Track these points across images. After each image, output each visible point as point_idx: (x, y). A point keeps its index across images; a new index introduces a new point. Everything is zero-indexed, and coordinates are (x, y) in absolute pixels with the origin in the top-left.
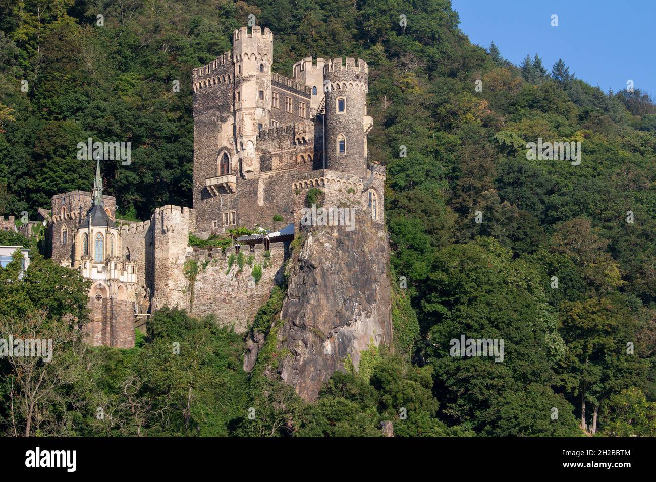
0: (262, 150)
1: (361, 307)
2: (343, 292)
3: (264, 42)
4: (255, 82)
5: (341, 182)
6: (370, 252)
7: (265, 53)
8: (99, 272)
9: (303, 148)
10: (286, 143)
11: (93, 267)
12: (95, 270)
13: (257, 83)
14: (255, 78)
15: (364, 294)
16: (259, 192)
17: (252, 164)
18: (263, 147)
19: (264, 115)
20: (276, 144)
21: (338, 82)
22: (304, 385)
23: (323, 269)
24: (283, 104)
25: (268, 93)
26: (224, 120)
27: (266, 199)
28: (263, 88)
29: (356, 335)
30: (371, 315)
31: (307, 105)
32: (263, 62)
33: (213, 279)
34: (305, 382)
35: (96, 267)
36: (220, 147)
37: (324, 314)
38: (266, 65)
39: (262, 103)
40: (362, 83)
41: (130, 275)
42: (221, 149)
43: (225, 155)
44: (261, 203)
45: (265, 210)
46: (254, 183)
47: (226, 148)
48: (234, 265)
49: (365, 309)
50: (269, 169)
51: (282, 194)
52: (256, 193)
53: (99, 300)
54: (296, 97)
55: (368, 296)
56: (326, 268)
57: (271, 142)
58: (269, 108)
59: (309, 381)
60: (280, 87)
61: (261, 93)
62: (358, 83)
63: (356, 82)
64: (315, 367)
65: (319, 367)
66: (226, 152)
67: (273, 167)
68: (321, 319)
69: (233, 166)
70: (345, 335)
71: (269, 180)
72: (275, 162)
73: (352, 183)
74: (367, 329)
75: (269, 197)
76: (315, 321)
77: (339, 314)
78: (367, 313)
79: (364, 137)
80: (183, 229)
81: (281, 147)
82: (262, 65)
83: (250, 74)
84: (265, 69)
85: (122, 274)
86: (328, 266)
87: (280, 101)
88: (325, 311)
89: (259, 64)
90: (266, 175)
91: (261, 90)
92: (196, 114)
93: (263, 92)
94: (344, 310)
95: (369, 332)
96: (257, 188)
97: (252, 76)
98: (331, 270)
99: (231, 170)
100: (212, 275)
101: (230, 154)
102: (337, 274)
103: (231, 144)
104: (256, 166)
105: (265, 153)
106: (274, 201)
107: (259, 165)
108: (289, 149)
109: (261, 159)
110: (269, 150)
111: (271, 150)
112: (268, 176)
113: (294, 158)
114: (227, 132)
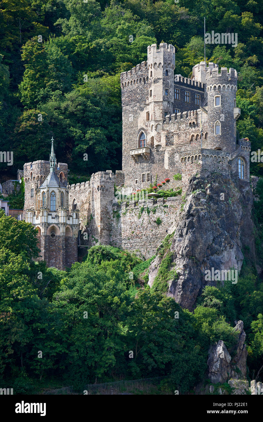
0: (167, 131)
1: (226, 242)
2: (213, 232)
3: (168, 55)
4: (162, 83)
5: (213, 156)
6: (233, 204)
7: (169, 62)
8: (53, 218)
9: (193, 129)
10: (183, 126)
11: (49, 215)
12: (50, 217)
13: (163, 83)
14: (162, 81)
15: (228, 232)
16: (165, 160)
17: (160, 140)
18: (168, 129)
19: (168, 106)
20: (176, 126)
21: (215, 85)
22: (185, 296)
23: (199, 217)
24: (183, 97)
25: (171, 90)
26: (142, 109)
27: (170, 164)
28: (168, 87)
29: (223, 261)
30: (233, 247)
31: (201, 96)
32: (168, 69)
33: (130, 222)
34: (185, 294)
35: (51, 215)
36: (139, 128)
37: (199, 247)
38: (170, 71)
39: (167, 97)
40: (232, 85)
41: (74, 220)
42: (140, 130)
43: (142, 133)
44: (166, 166)
45: (169, 172)
46: (162, 154)
47: (143, 129)
48: (144, 212)
49: (229, 243)
50: (172, 144)
52: (163, 160)
53: (53, 237)
54: (193, 91)
55: (232, 234)
56: (201, 216)
57: (173, 125)
58: (173, 101)
59: (188, 293)
60: (181, 85)
61: (167, 91)
62: (230, 85)
63: (228, 85)
64: (193, 283)
65: (196, 284)
66: (143, 131)
67: (174, 143)
68: (197, 251)
69: (148, 142)
70: (214, 261)
71: (172, 151)
72: (175, 139)
73: (221, 157)
74: (230, 257)
76: (193, 252)
77: (210, 247)
78: (231, 246)
79: (234, 123)
80: (110, 188)
81: (179, 129)
82: (167, 71)
83: (159, 77)
84: (169, 74)
85: (69, 219)
86: (203, 215)
87: (181, 95)
88: (201, 245)
89: (165, 70)
90: (169, 149)
91: (167, 88)
92: (123, 104)
93: (168, 89)
94: (214, 245)
95: (232, 258)
96: (164, 157)
97: (160, 79)
98: (205, 217)
99: (147, 144)
100: (129, 219)
101: (146, 133)
102: (209, 220)
103: (147, 126)
104: (163, 141)
105: (169, 133)
106: (175, 166)
107: (165, 141)
108: (185, 130)
109: (167, 137)
110: (171, 131)
111: (173, 131)
112: (171, 149)
113: (188, 136)
114: (144, 117)
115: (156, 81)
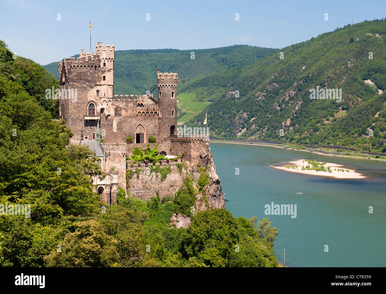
0: (116, 106)
9: (140, 108)
10: (131, 104)
13: (113, 72)
14: (113, 70)
16: (113, 125)
17: (110, 112)
18: (117, 104)
20: (124, 104)
26: (91, 87)
27: (118, 129)
36: (89, 100)
44: (115, 130)
45: (117, 134)
46: (111, 121)
47: (93, 101)
50: (120, 115)
51: (127, 128)
52: (112, 125)
57: (121, 102)
66: (93, 103)
67: (122, 115)
69: (98, 111)
71: (120, 120)
72: (123, 113)
75: (119, 128)
81: (127, 106)
83: (111, 68)
90: (117, 118)
96: (113, 123)
99: (97, 112)
101: (96, 104)
103: (97, 100)
104: (112, 113)
105: (117, 107)
106: (123, 130)
107: (114, 113)
108: (132, 107)
109: (116, 110)
110: (120, 106)
111: (121, 106)
112: (119, 118)
113: (135, 112)
114: (94, 93)
115: (109, 71)
